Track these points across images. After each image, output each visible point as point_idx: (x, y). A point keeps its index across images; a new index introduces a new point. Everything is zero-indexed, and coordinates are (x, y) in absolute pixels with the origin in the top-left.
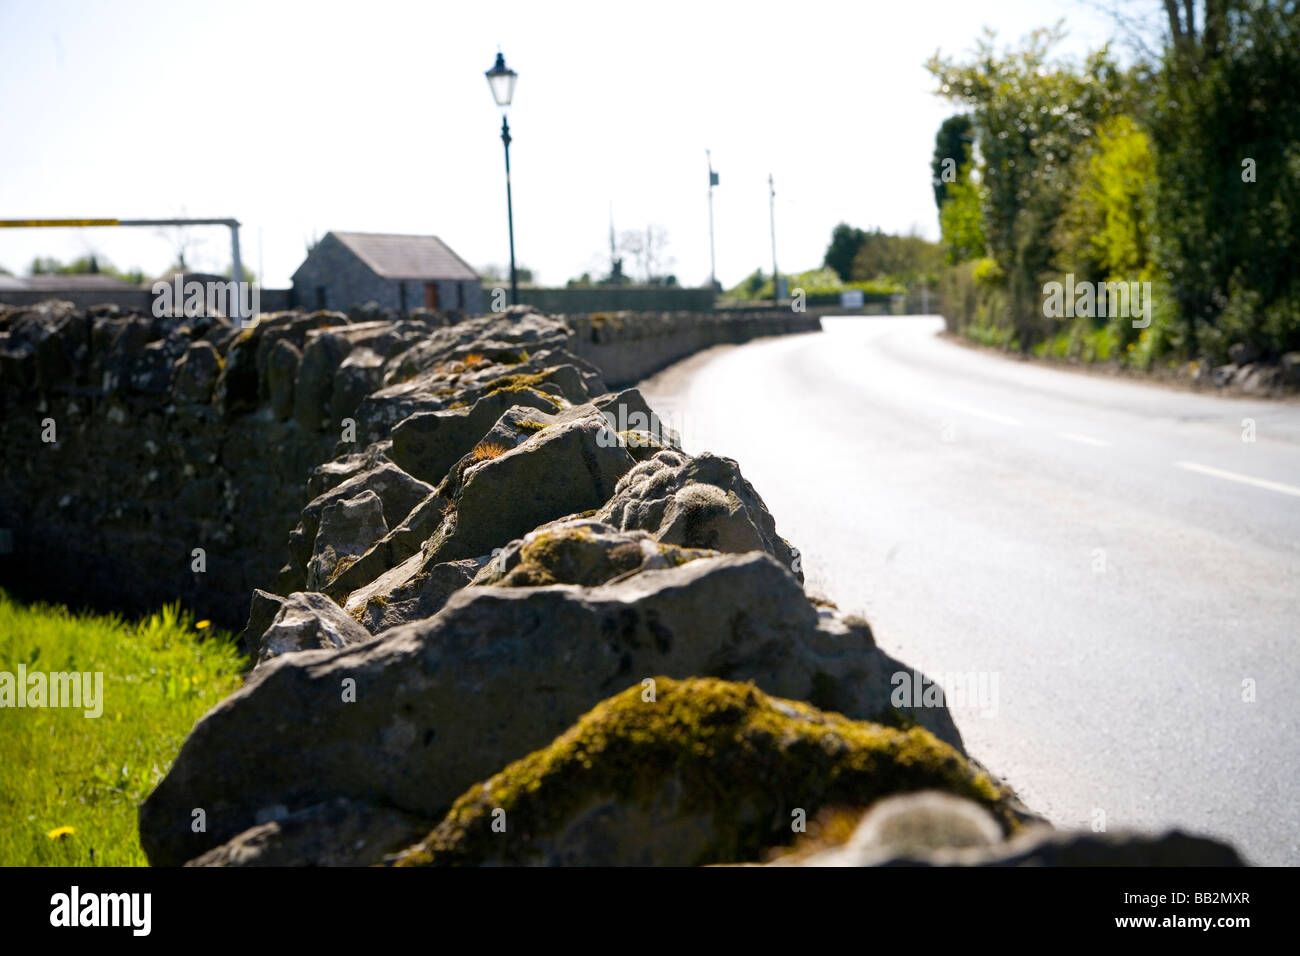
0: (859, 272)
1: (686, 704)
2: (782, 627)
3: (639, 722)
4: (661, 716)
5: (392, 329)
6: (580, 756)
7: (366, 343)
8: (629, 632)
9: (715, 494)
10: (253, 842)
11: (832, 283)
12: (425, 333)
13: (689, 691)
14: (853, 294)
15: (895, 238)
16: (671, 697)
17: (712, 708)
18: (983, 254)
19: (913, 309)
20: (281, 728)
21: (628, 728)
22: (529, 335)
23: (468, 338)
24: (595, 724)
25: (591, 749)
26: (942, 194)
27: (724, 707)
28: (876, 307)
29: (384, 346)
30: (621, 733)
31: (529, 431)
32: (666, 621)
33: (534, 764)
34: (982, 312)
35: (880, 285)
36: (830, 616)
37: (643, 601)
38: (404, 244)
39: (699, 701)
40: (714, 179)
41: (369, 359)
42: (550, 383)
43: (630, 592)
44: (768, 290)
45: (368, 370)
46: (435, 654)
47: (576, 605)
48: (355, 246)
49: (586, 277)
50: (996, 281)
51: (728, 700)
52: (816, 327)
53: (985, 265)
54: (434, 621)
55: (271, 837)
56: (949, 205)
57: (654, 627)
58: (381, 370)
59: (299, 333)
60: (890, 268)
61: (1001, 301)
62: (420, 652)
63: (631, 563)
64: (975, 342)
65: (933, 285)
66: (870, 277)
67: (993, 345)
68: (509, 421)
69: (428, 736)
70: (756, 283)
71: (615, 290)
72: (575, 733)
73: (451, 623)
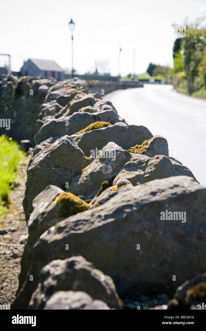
0: (154, 74)
1: (101, 124)
2: (114, 119)
3: (96, 126)
4: (99, 125)
5: (50, 82)
6: (89, 129)
7: (45, 84)
8: (95, 118)
9: (108, 106)
10: (50, 140)
11: (147, 76)
12: (57, 83)
13: (102, 123)
14: (152, 79)
15: (163, 67)
16: (100, 123)
17: (104, 124)
18: (182, 71)
19: (166, 83)
20: (52, 128)
21: (95, 126)
22: (78, 84)
23: (66, 84)
24: (91, 126)
25: (90, 128)
26: (174, 56)
27: (105, 124)
28: (157, 83)
29: (49, 85)
30: (94, 127)
31: (80, 98)
32: (100, 117)
33: (84, 130)
34: (181, 85)
35: (159, 77)
36: (120, 118)
37: (97, 115)
38: (47, 62)
39: (103, 124)
40: (121, 50)
41: (45, 87)
42: (83, 92)
43: (96, 114)
44: (132, 77)
45: (45, 90)
46: (71, 120)
47: (89, 115)
48: (35, 62)
49: (89, 73)
50: (185, 78)
51: (106, 124)
52: (142, 86)
53: (182, 74)
54: (71, 116)
55: (52, 140)
56: (176, 59)
57: (98, 118)
58: (48, 90)
59: (30, 81)
60: (161, 73)
61: (185, 83)
62: (70, 120)
63: (96, 111)
64: (178, 92)
65: (171, 78)
66: (156, 75)
67: (183, 93)
68: (78, 97)
69: (70, 130)
70: (129, 76)
71: (96, 76)
72: (89, 127)
73: (74, 116)
